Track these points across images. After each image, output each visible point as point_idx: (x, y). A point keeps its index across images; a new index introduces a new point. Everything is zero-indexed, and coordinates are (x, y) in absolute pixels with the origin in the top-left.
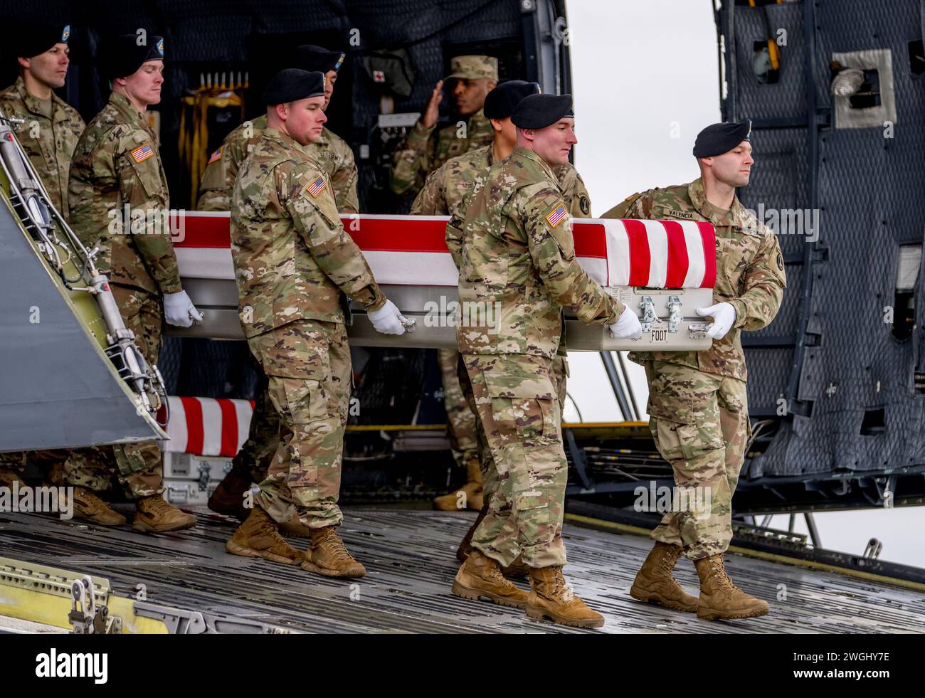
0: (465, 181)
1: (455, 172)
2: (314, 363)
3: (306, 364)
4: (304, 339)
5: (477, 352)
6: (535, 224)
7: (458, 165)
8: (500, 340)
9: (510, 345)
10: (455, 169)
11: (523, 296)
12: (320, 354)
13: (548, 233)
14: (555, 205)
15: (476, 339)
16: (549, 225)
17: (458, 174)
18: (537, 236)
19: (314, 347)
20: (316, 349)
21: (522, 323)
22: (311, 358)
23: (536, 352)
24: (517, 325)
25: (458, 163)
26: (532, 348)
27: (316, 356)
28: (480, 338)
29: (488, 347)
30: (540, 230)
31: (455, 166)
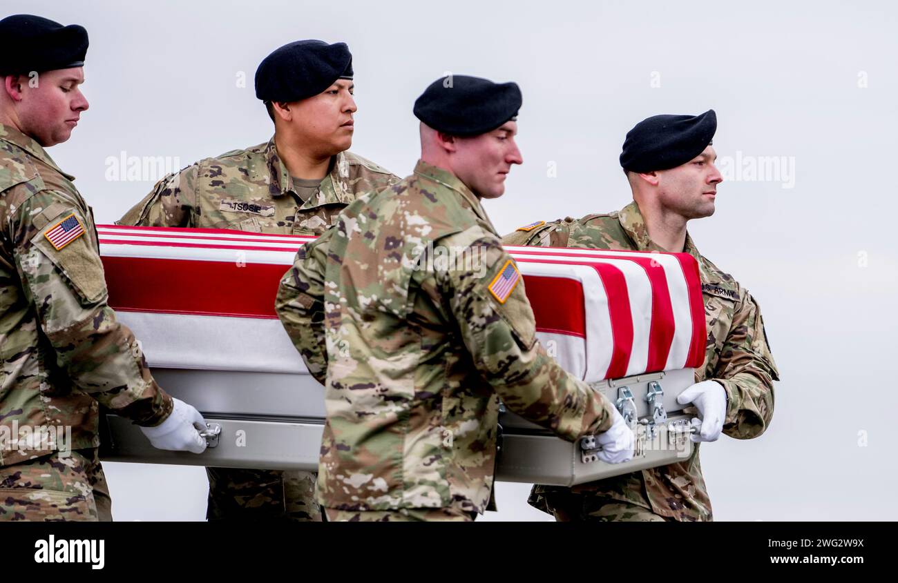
0: (233, 198)
1: (215, 183)
2: (75, 509)
3: (63, 511)
4: (57, 470)
5: (365, 506)
6: (470, 300)
7: (219, 172)
8: (408, 486)
9: (425, 495)
10: (215, 179)
11: (438, 413)
12: (85, 494)
13: (494, 312)
14: (499, 264)
15: (364, 486)
16: (495, 300)
17: (220, 187)
18: (475, 319)
19: (74, 481)
20: (77, 485)
21: (438, 457)
22: (70, 502)
23: (465, 505)
24: (432, 461)
25: (220, 169)
26: (458, 498)
27: (78, 497)
28: (371, 483)
29: (388, 499)
30: (480, 309)
31: (214, 174)
